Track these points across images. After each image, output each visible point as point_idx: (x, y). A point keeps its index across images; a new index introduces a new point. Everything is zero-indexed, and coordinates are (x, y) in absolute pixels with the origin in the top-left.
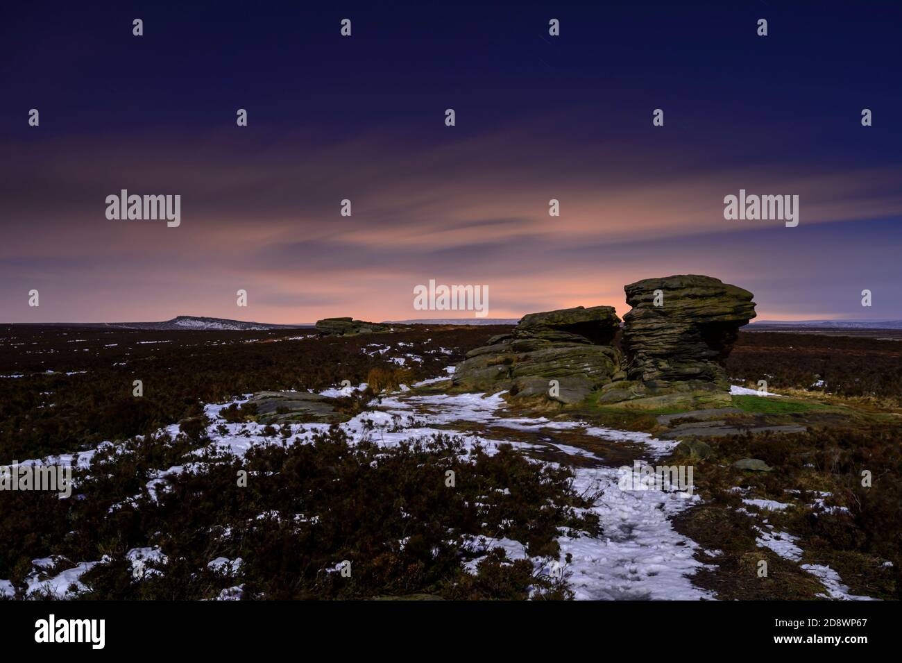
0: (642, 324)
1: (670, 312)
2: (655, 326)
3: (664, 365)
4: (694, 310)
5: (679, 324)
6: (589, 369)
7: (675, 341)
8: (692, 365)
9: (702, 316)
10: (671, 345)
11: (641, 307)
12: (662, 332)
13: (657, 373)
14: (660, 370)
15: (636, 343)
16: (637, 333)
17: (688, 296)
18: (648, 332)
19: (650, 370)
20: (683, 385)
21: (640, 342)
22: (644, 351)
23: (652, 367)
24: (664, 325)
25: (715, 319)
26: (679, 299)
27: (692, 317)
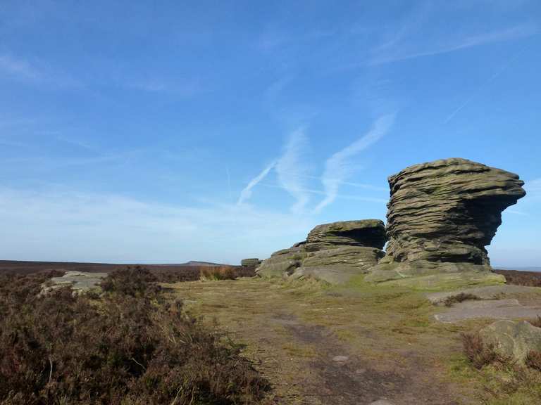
0: (405, 204)
1: (435, 189)
2: (420, 204)
3: (430, 245)
4: (462, 185)
5: (445, 202)
6: (362, 263)
7: (441, 219)
8: (458, 245)
9: (470, 191)
10: (437, 223)
11: (404, 188)
12: (427, 211)
13: (424, 254)
14: (427, 250)
15: (399, 223)
16: (401, 213)
17: (453, 172)
18: (412, 212)
19: (415, 250)
20: (449, 266)
21: (404, 222)
22: (408, 231)
23: (418, 248)
24: (428, 202)
25: (484, 193)
26: (443, 176)
27: (459, 193)
